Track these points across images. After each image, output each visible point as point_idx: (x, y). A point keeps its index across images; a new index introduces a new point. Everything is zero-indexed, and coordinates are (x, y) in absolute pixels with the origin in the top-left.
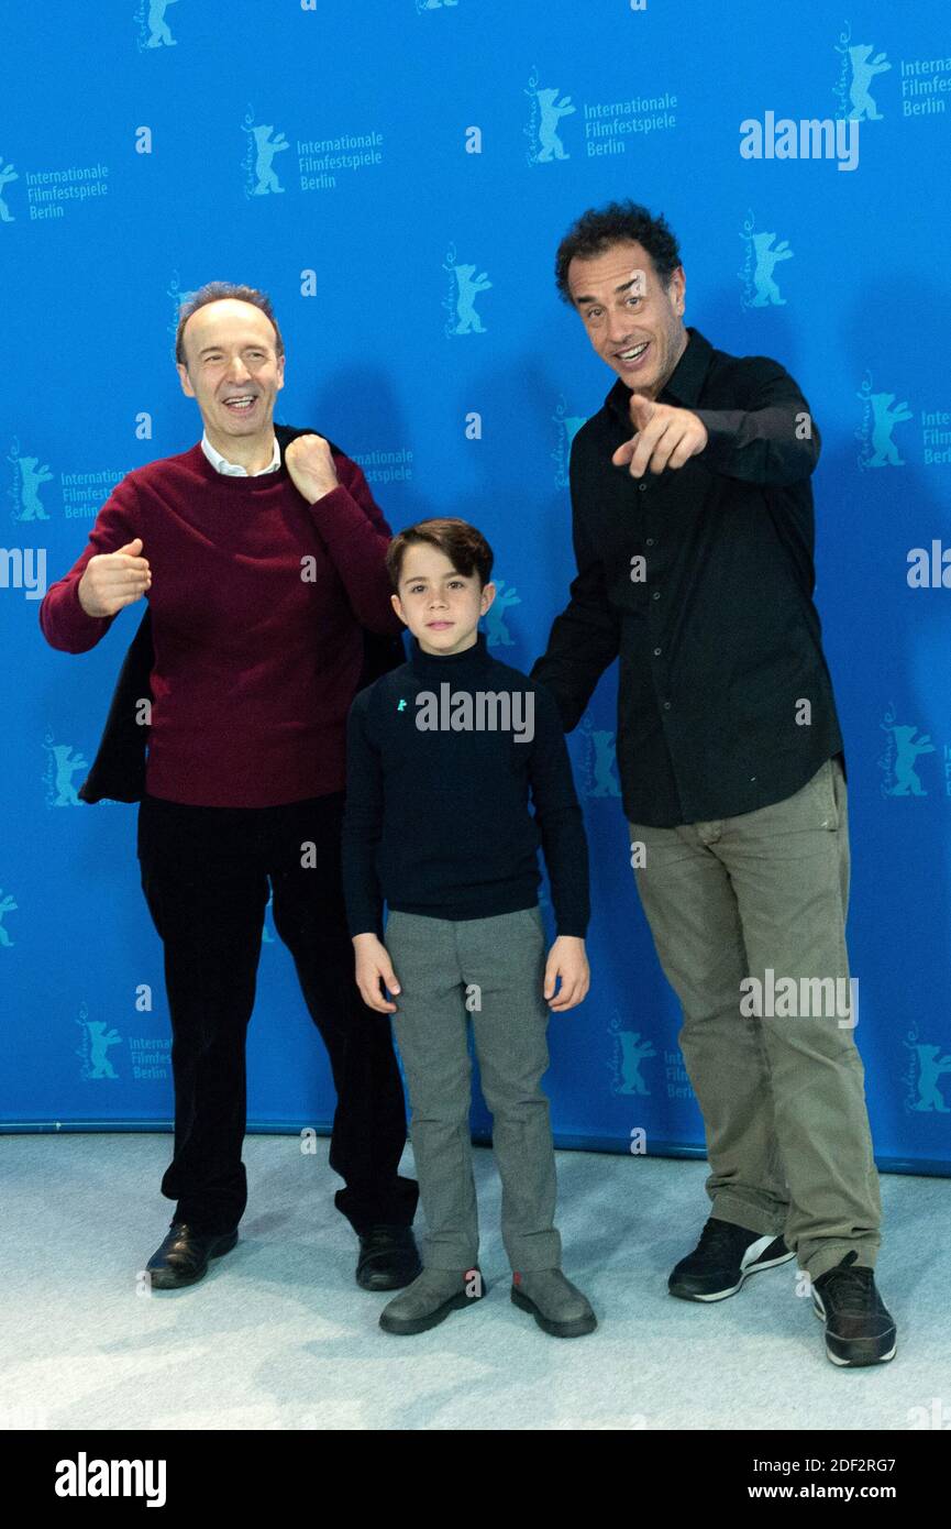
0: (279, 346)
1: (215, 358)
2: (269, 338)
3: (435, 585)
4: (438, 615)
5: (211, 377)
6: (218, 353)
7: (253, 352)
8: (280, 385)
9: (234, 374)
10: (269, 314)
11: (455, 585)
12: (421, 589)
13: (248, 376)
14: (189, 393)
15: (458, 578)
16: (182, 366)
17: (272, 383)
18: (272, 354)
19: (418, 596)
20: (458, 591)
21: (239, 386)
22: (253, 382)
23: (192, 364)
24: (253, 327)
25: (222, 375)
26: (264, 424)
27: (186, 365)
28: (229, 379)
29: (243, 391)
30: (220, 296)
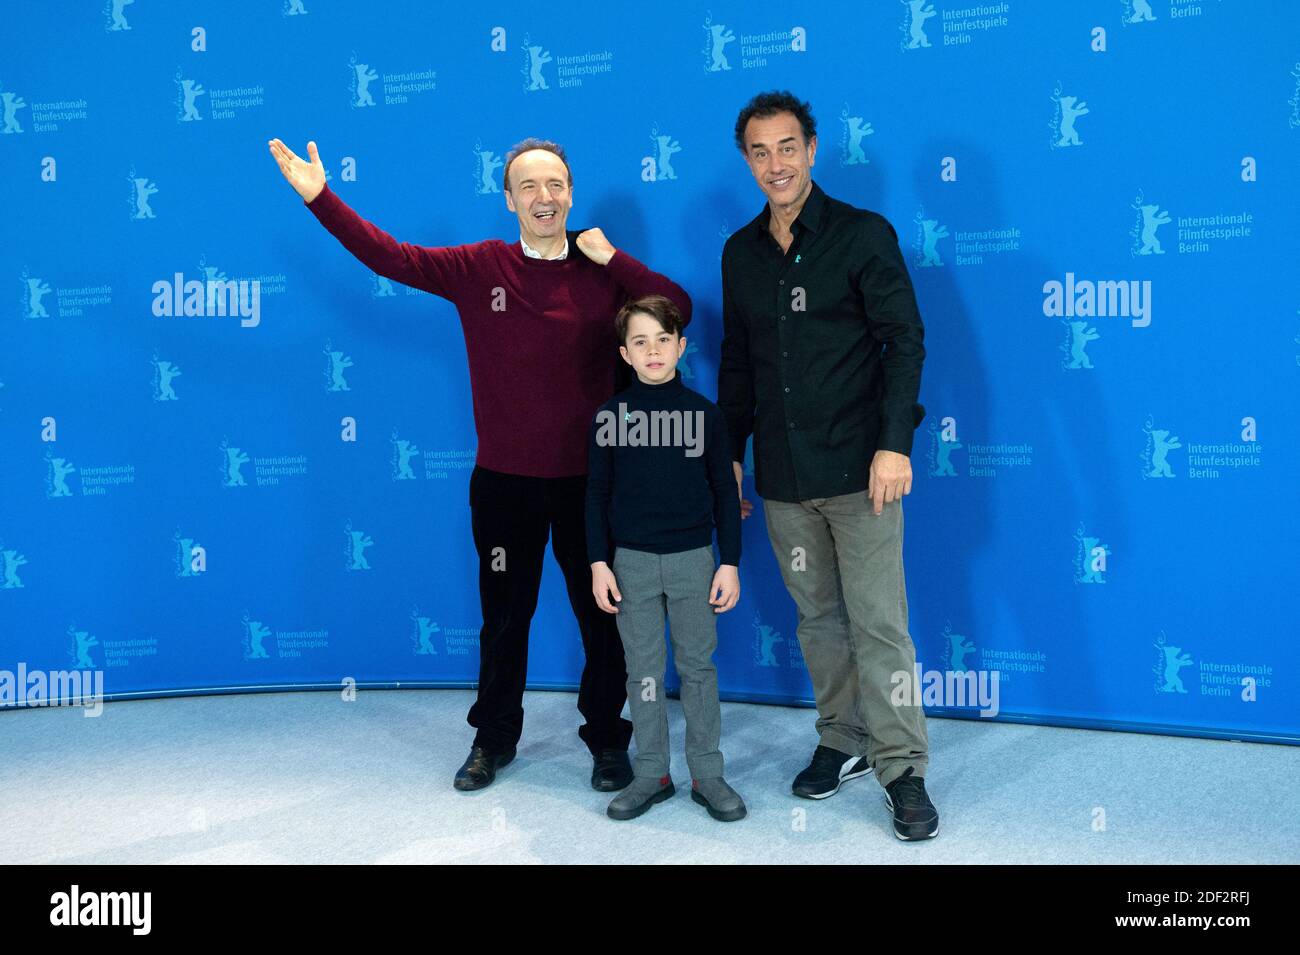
0: (570, 180)
1: (530, 187)
2: (564, 175)
3: (652, 339)
4: (654, 359)
5: (526, 199)
6: (531, 184)
7: (553, 183)
8: (571, 205)
9: (542, 197)
10: (563, 160)
11: (663, 340)
12: (641, 343)
13: (551, 199)
14: (512, 208)
15: (666, 335)
16: (508, 192)
17: (566, 203)
18: (566, 185)
19: (640, 347)
20: (666, 343)
21: (545, 205)
22: (554, 203)
23: (515, 191)
24: (554, 168)
25: (534, 197)
26: (560, 230)
27: (510, 191)
28: (539, 200)
29: (547, 208)
30: (532, 147)
